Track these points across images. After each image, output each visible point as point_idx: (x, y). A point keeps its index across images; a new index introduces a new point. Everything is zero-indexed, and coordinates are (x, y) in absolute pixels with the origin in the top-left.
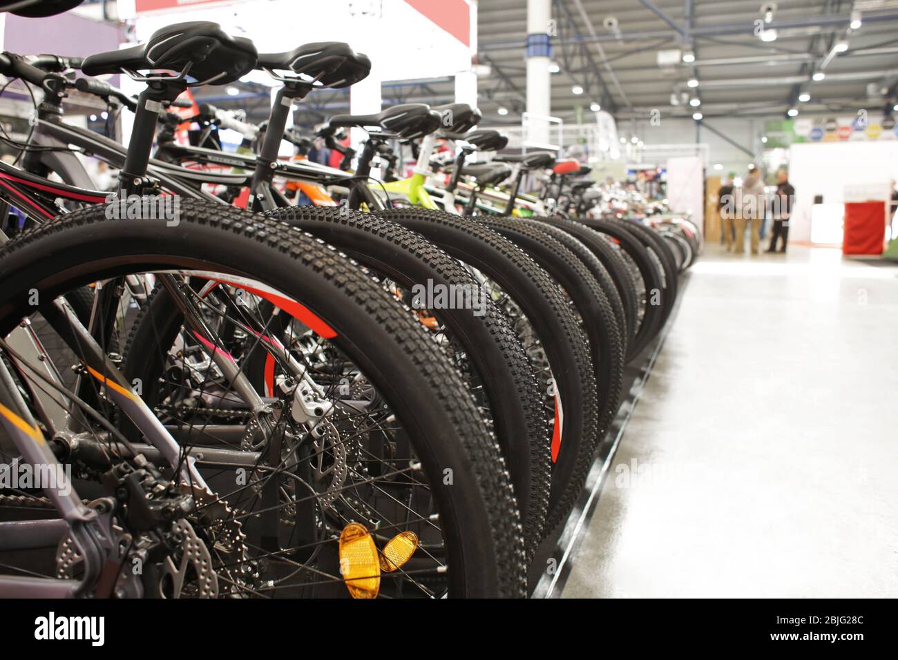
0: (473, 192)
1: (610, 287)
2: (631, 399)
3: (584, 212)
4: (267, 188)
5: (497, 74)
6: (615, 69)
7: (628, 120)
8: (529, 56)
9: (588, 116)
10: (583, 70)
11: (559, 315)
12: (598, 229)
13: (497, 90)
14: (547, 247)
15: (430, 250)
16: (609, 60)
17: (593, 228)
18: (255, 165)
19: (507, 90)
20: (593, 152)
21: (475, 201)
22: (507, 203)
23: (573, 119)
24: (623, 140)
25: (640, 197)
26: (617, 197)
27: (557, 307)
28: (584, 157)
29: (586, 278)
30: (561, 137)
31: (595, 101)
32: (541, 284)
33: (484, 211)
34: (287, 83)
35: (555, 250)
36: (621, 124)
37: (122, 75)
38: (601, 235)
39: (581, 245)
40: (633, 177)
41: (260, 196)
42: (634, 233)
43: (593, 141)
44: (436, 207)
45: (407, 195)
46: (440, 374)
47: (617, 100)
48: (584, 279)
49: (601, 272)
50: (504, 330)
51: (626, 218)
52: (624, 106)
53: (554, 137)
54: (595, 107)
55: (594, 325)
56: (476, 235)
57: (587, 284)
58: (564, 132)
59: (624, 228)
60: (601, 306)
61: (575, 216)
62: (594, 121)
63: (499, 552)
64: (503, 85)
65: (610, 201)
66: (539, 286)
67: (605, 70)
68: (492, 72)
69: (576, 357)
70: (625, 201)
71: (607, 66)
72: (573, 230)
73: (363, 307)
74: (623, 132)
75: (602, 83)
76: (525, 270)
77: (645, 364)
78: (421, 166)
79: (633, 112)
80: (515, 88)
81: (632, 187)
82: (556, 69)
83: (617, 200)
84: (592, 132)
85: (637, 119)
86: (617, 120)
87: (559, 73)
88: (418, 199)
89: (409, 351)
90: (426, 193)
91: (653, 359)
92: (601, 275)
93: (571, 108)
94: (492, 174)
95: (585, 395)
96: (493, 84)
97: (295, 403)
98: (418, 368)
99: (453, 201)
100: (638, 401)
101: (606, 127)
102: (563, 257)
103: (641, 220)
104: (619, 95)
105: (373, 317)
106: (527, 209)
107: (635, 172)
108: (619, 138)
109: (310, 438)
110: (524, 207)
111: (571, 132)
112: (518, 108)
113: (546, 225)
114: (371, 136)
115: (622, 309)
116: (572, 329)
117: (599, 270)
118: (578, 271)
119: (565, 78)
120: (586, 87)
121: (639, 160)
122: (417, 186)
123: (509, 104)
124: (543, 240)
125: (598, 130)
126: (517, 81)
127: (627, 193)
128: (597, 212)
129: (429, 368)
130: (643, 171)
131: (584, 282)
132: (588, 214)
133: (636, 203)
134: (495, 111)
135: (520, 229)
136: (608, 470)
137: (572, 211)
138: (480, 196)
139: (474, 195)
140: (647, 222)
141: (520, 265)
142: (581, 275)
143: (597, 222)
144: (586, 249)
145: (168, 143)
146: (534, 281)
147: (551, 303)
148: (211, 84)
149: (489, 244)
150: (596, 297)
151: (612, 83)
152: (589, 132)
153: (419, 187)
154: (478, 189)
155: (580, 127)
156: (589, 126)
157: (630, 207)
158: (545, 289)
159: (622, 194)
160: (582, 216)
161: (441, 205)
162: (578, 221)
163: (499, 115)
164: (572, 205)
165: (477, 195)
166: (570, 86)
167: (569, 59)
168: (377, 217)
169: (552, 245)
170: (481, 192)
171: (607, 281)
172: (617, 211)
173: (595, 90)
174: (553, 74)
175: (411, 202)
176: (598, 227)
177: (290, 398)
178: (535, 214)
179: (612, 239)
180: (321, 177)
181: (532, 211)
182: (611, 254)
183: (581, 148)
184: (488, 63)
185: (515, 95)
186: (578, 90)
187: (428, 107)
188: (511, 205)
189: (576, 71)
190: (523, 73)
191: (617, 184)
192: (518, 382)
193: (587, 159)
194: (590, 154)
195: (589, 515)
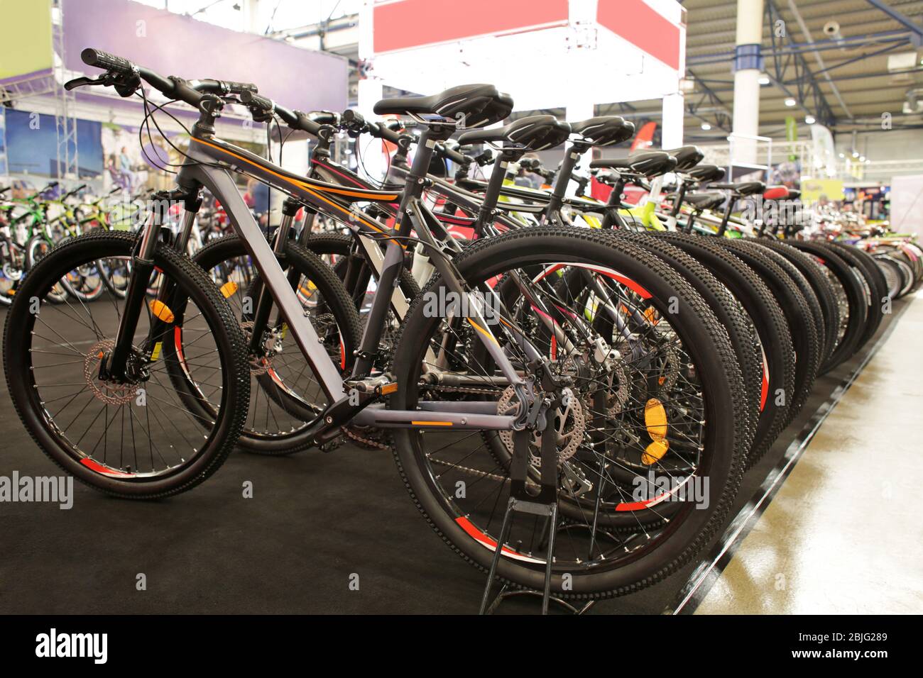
0: (691, 216)
1: (811, 296)
2: (831, 401)
3: (793, 234)
4: (558, 215)
5: (700, 87)
6: (835, 79)
7: (849, 132)
8: (737, 70)
9: (803, 129)
10: (798, 81)
11: (768, 307)
12: (804, 250)
13: (700, 105)
14: (759, 261)
15: (686, 258)
16: (827, 69)
17: (798, 249)
18: (549, 199)
19: (712, 104)
20: (806, 170)
21: (692, 223)
22: (719, 225)
23: (783, 133)
24: (842, 155)
25: (858, 219)
26: (830, 218)
27: (767, 301)
28: (795, 176)
29: (790, 285)
30: (770, 154)
31: (811, 114)
32: (756, 285)
33: (699, 232)
34: (575, 144)
35: (765, 264)
36: (838, 137)
37: (484, 145)
38: (807, 255)
39: (787, 261)
40: (850, 196)
41: (554, 221)
42: (840, 254)
43: (806, 158)
44: (665, 229)
45: (641, 219)
46: (707, 317)
47: (836, 111)
48: (788, 287)
49: (804, 284)
50: (733, 308)
51: (838, 240)
52: (846, 117)
53: (762, 155)
54: (810, 120)
55: (796, 322)
56: (709, 250)
57: (791, 290)
58: (773, 149)
59: (830, 249)
60: (801, 307)
61: (782, 237)
62: (808, 136)
63: (735, 410)
64: (707, 99)
65: (822, 223)
66: (754, 286)
67: (823, 80)
68: (695, 87)
69: (779, 336)
70: (839, 223)
71: (826, 75)
72: (780, 250)
73: (668, 282)
74: (841, 147)
75: (819, 94)
76: (744, 275)
77: (848, 376)
78: (653, 196)
79: (855, 124)
80: (721, 102)
81: (849, 206)
82: (766, 81)
83: (830, 222)
84: (805, 149)
85: (859, 132)
86: (834, 134)
87: (769, 85)
88: (650, 223)
89: (692, 305)
90: (657, 219)
91: (857, 373)
92: (804, 286)
93: (782, 122)
94: (708, 201)
95: (786, 363)
96: (696, 99)
97: (596, 351)
98: (696, 313)
99: (675, 224)
100: (837, 403)
101: (822, 141)
102: (771, 269)
103: (855, 243)
104: (839, 106)
105: (673, 287)
106: (738, 230)
107: (854, 190)
108: (836, 152)
109: (605, 371)
110: (734, 228)
111: (782, 149)
112: (724, 124)
113: (758, 245)
114: (621, 175)
115: (823, 320)
116: (777, 317)
117: (802, 282)
118: (783, 280)
119: (776, 90)
120: (801, 98)
121: (860, 176)
122: (650, 211)
123: (713, 119)
124: (756, 256)
125: (812, 147)
126: (722, 95)
127: (841, 213)
128: (807, 233)
129: (702, 314)
130: (863, 189)
131: (788, 289)
132: (796, 235)
133: (851, 224)
134: (698, 127)
135: (738, 247)
136: (805, 448)
137: (780, 233)
138: (697, 219)
139: (692, 219)
140: (861, 245)
141: (740, 272)
142: (786, 283)
143: (805, 243)
144: (791, 265)
145: (463, 179)
146: (751, 282)
147: (763, 298)
148: (475, 127)
149: (719, 257)
150: (797, 300)
151: (831, 93)
152: (802, 148)
153: (652, 213)
154: (695, 213)
155: (791, 144)
156: (802, 143)
157: (844, 229)
158: (759, 288)
159: (837, 216)
160: (790, 238)
161: (666, 227)
162: (784, 242)
163: (702, 129)
164: (780, 228)
165: (694, 218)
166: (783, 97)
167: (782, 70)
168: (652, 236)
169: (763, 260)
170: (698, 216)
171: (809, 292)
172: (829, 232)
173: (810, 101)
174: (762, 86)
175: (645, 225)
176: (805, 248)
177: (594, 347)
178: (744, 236)
179: (817, 259)
180: (582, 206)
181: (741, 233)
182: (815, 271)
183: (792, 167)
184: (693, 78)
185: (720, 109)
186: (791, 103)
187: (668, 154)
188: (723, 227)
189: (788, 83)
190: (730, 86)
191: (831, 205)
192: (741, 341)
193: (799, 178)
194: (802, 173)
195: (787, 473)
